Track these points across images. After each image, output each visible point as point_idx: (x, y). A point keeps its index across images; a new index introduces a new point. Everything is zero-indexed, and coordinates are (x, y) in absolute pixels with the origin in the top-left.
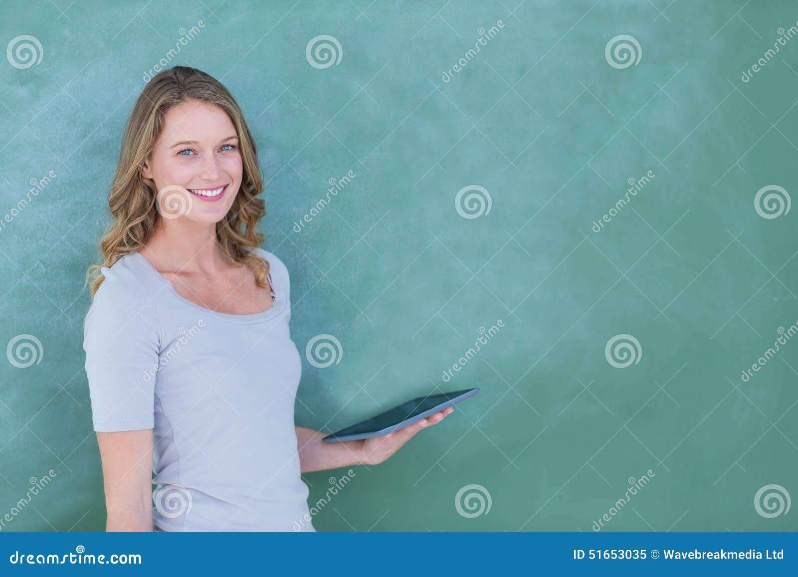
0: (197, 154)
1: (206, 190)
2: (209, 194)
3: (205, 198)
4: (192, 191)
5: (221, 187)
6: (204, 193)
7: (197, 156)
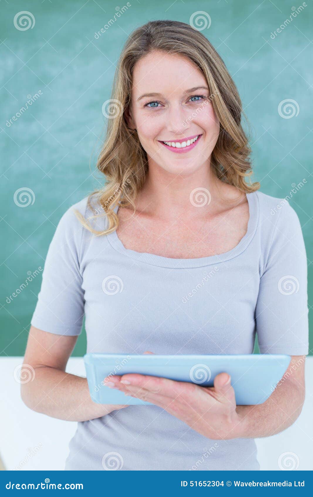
0: (164, 106)
1: (175, 142)
2: (178, 145)
3: (175, 149)
4: (165, 142)
5: (195, 137)
6: (173, 145)
7: (164, 108)
